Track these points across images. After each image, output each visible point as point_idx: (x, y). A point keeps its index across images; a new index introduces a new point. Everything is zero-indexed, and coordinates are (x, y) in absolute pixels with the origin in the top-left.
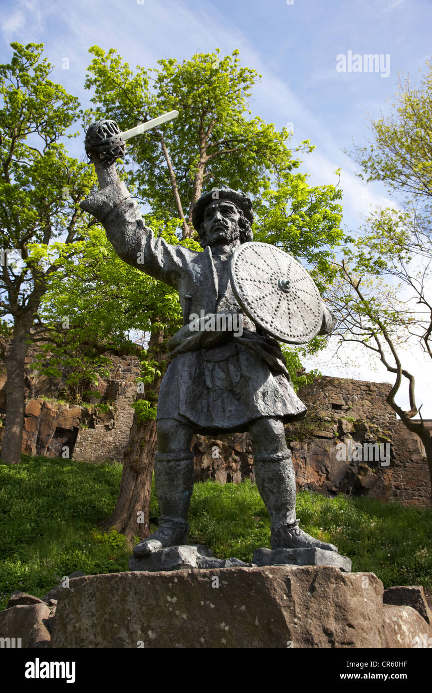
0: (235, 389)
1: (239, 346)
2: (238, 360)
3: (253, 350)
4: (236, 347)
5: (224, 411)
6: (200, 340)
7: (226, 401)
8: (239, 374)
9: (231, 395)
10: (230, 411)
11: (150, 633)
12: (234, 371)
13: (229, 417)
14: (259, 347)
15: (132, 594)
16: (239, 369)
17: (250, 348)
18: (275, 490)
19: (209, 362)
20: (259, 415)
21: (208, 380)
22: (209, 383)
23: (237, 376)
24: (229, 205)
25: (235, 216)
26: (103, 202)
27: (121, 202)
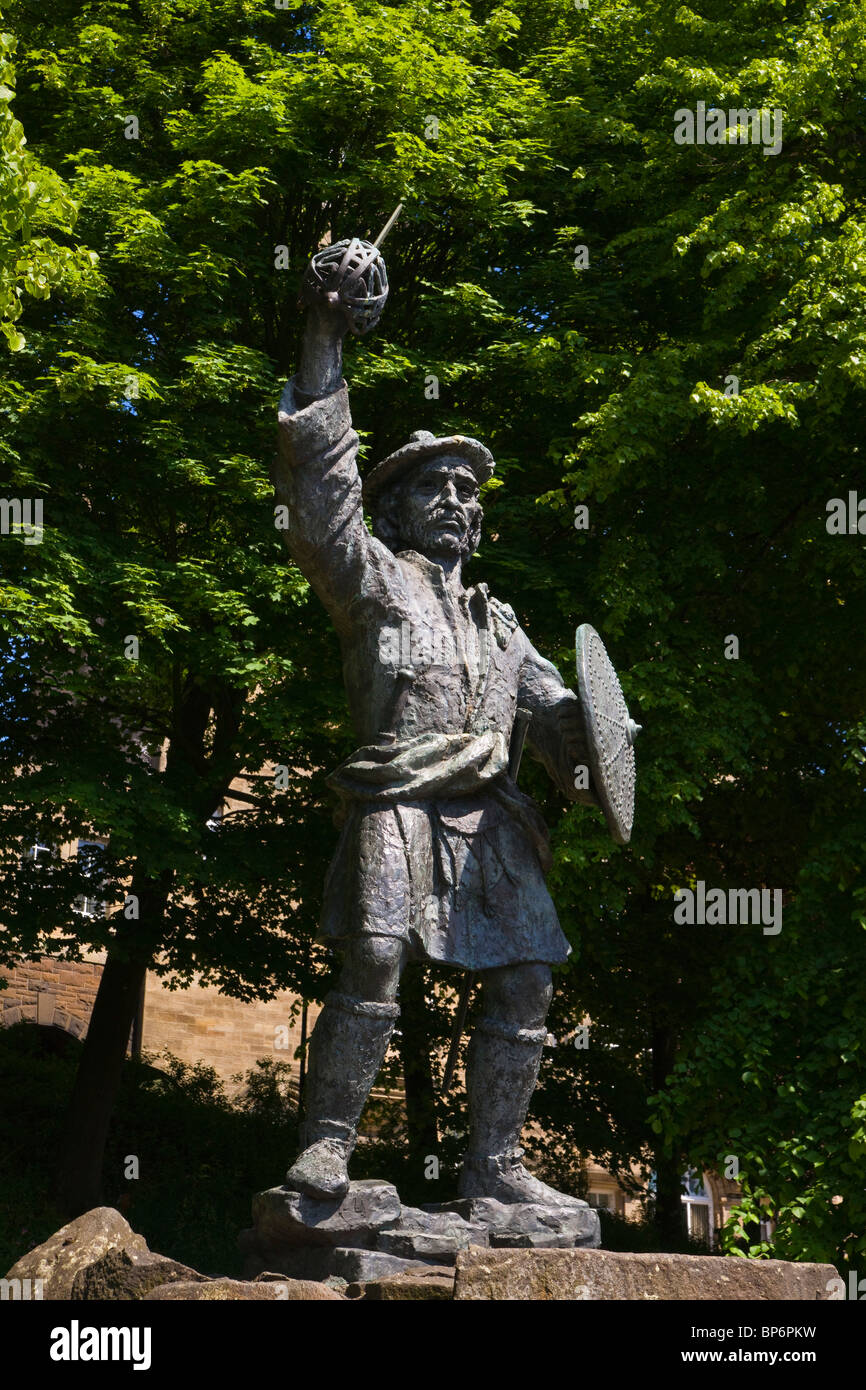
0: (490, 895)
1: (499, 809)
2: (498, 840)
4: (495, 809)
8: (499, 867)
12: (492, 860)
16: (501, 859)
19: (453, 831)
20: (531, 958)
21: (447, 868)
22: (449, 875)
23: (496, 871)
24: (471, 476)
25: (474, 502)
26: (320, 428)
27: (344, 435)
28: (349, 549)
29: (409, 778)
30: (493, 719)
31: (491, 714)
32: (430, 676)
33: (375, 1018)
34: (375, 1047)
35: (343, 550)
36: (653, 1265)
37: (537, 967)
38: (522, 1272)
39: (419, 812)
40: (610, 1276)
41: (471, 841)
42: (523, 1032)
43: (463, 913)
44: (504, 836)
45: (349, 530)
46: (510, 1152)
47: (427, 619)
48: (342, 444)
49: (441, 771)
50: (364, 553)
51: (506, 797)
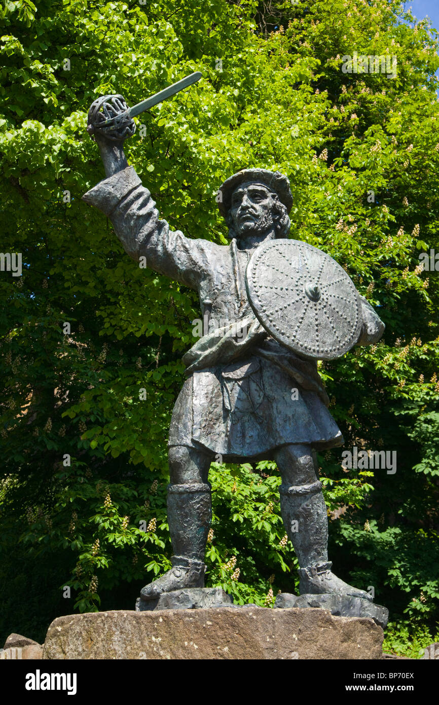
0: (258, 411)
1: (264, 360)
2: (261, 377)
3: (280, 366)
4: (260, 361)
5: (244, 436)
6: (219, 354)
7: (246, 424)
8: (261, 393)
9: (252, 418)
10: (252, 436)
12: (256, 390)
13: (249, 444)
14: (286, 362)
15: (118, 633)
16: (263, 389)
17: (276, 364)
19: (229, 380)
20: (282, 442)
21: (227, 401)
22: (227, 405)
23: (259, 396)
24: (259, 188)
25: (268, 201)
26: (110, 193)
27: (130, 192)
28: (160, 248)
32: (219, 300)
35: (155, 251)
36: (157, 617)
37: (290, 447)
38: (78, 629)
39: (207, 374)
40: (129, 627)
41: (240, 383)
42: (291, 488)
43: (239, 424)
44: (267, 375)
45: (154, 238)
46: (314, 564)
47: (220, 270)
48: (131, 197)
49: (214, 349)
50: (170, 248)
51: (266, 353)
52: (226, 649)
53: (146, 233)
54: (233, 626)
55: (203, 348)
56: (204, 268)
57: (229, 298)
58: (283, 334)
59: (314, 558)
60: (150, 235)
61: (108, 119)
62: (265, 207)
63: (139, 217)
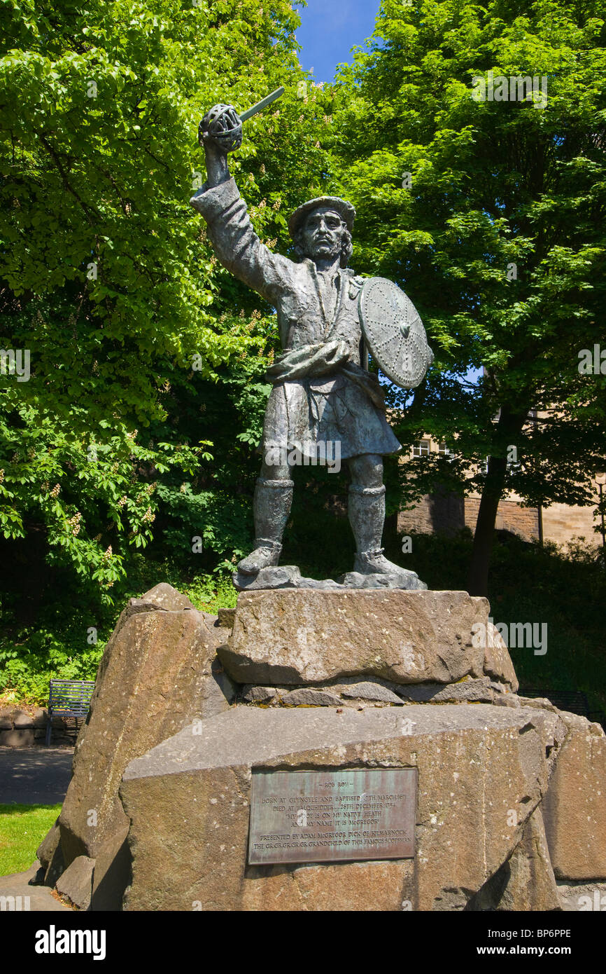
0: (341, 423)
1: (346, 379)
2: (345, 394)
3: (360, 385)
4: (343, 379)
7: (331, 433)
8: (345, 408)
9: (335, 429)
11: (323, 634)
12: (340, 405)
14: (366, 383)
16: (346, 404)
17: (357, 383)
18: (369, 522)
19: (317, 393)
20: (364, 452)
21: (314, 411)
22: (315, 415)
23: (343, 411)
24: (335, 216)
25: (340, 229)
26: (216, 202)
27: (233, 204)
28: (252, 261)
29: (289, 369)
30: (342, 334)
31: (340, 332)
32: (305, 318)
33: (275, 488)
34: (278, 502)
35: (248, 263)
36: (343, 595)
38: (269, 601)
39: (297, 385)
40: (318, 601)
41: (327, 397)
42: (366, 490)
43: (325, 433)
44: (349, 393)
45: (248, 251)
46: (373, 550)
47: (304, 290)
48: (233, 208)
49: (306, 363)
50: (261, 261)
51: (349, 373)
52: (401, 619)
53: (243, 245)
54: (406, 602)
55: (294, 362)
56: (288, 285)
57: (315, 318)
58: (386, 365)
59: (373, 545)
60: (246, 247)
61: (225, 131)
62: (338, 234)
63: (240, 229)
